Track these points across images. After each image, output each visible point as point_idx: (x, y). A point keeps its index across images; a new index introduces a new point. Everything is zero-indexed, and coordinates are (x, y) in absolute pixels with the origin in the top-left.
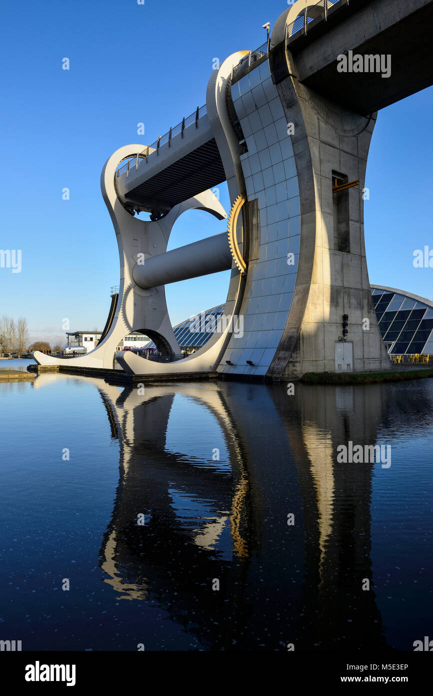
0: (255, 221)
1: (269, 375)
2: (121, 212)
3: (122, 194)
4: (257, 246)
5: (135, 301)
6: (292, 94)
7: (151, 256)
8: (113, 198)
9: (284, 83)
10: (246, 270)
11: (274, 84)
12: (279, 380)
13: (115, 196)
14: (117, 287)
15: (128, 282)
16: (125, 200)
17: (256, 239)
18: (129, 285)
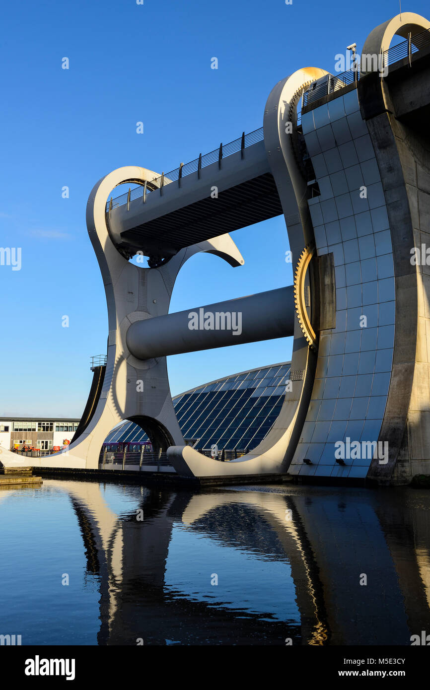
0: (327, 281)
1: (372, 477)
2: (112, 256)
3: (117, 231)
4: (331, 312)
5: (128, 376)
6: (387, 133)
7: (149, 317)
8: (103, 236)
9: (376, 120)
10: (317, 341)
11: (363, 119)
12: (388, 484)
13: (106, 233)
14: (102, 357)
15: (119, 350)
16: (121, 241)
17: (329, 303)
18: (122, 354)
